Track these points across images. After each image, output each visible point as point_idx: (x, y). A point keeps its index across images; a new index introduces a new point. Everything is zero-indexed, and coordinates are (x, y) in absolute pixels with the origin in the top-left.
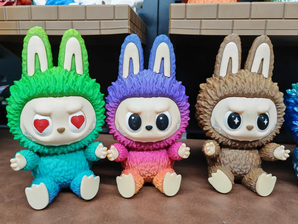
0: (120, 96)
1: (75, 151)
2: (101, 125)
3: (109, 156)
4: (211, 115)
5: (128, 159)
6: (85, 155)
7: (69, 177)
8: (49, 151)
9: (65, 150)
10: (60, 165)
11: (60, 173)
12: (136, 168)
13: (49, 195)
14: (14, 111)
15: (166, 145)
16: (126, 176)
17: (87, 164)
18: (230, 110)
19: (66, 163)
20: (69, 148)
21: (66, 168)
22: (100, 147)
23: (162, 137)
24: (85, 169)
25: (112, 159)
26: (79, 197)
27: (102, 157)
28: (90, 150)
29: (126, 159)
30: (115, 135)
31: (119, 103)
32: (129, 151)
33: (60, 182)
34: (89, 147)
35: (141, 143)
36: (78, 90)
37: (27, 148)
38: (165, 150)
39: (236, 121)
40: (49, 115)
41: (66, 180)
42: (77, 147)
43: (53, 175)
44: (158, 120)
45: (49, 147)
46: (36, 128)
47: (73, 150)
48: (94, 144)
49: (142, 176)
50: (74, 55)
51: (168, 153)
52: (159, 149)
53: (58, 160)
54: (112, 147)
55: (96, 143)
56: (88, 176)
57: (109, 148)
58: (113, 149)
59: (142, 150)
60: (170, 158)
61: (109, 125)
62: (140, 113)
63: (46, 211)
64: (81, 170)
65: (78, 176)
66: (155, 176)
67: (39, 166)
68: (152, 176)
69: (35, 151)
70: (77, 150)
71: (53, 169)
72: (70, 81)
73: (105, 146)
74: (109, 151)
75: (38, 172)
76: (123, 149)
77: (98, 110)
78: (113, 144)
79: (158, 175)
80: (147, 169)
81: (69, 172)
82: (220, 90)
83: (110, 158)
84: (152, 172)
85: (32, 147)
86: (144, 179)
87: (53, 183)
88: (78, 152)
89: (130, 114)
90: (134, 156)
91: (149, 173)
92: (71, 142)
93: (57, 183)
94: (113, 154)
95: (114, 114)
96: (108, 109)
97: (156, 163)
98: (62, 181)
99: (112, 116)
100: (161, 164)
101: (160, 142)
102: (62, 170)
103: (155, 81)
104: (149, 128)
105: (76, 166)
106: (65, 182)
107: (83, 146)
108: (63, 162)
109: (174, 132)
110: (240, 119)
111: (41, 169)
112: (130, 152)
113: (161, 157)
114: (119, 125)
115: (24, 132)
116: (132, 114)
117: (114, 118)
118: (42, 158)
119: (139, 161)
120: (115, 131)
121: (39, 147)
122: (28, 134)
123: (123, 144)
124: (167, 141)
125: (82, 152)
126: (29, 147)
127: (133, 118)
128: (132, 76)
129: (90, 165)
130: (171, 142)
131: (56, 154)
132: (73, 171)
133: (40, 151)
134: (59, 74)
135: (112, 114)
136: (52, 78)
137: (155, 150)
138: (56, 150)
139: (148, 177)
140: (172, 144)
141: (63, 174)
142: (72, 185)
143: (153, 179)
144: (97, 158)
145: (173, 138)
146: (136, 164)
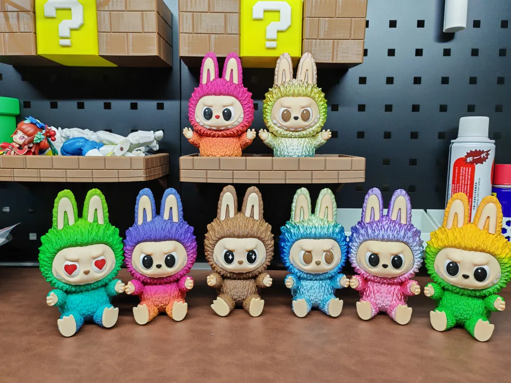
0: (135, 241)
1: (97, 288)
2: (120, 265)
3: (126, 290)
4: (213, 252)
5: (144, 292)
6: (106, 291)
7: (92, 310)
8: (76, 289)
9: (89, 287)
10: (85, 300)
11: (85, 306)
12: (151, 299)
13: (77, 325)
14: (48, 259)
15: (176, 279)
16: (141, 306)
17: (108, 299)
18: (225, 248)
19: (90, 299)
20: (92, 286)
21: (90, 303)
22: (119, 283)
23: (171, 273)
24: (106, 303)
25: (129, 293)
26: (101, 326)
27: (121, 292)
28: (110, 287)
29: (142, 292)
30: (132, 273)
31: (134, 247)
32: (144, 286)
33: (85, 315)
34: (110, 284)
35: (154, 279)
36: (100, 239)
37: (57, 288)
38: (176, 283)
39: (230, 257)
40: (77, 261)
41: (89, 313)
42: (100, 284)
43: (79, 309)
44: (166, 260)
45: (76, 286)
46: (67, 272)
47: (96, 287)
48: (113, 282)
49: (156, 306)
50: (96, 209)
51: (178, 286)
52: (170, 283)
53: (83, 296)
54: (129, 283)
55: (115, 280)
56: (109, 308)
57: (126, 284)
58: (130, 284)
59: (156, 284)
60: (180, 290)
61: (127, 265)
62: (151, 255)
63: (74, 337)
64: (102, 304)
65: (101, 308)
66: (167, 305)
67: (67, 302)
68: (164, 305)
69: (64, 290)
70: (99, 287)
71: (79, 304)
72: (94, 233)
73: (123, 282)
74: (126, 286)
75: (66, 307)
76: (139, 284)
77: (116, 253)
78: (130, 280)
79: (169, 304)
80: (160, 300)
81: (92, 306)
82: (218, 232)
83: (127, 292)
84: (165, 303)
85: (62, 287)
86: (158, 309)
87: (79, 315)
88: (100, 288)
89: (143, 256)
90: (148, 290)
91: (161, 303)
92: (95, 281)
93: (82, 315)
94: (131, 288)
95: (131, 255)
96: (126, 251)
97: (167, 295)
98: (86, 314)
99: (129, 257)
100: (172, 295)
101: (170, 277)
102: (87, 304)
103: (164, 228)
104: (159, 266)
105: (98, 300)
106: (89, 315)
107: (104, 284)
108: (87, 298)
109: (182, 268)
110: (233, 256)
111: (69, 305)
112: (146, 286)
113: (172, 289)
114: (135, 264)
115: (55, 275)
116: (145, 255)
117: (131, 258)
118: (69, 295)
119: (153, 293)
120: (132, 269)
121: (68, 286)
122: (60, 276)
123: (139, 279)
124: (176, 275)
125: (103, 289)
126: (60, 287)
127: (146, 258)
128: (145, 224)
129: (110, 299)
130: (180, 276)
131: (81, 291)
132: (96, 305)
133: (68, 290)
134: (85, 227)
135: (129, 255)
136: (79, 231)
137: (166, 283)
138: (82, 288)
139: (161, 306)
140: (181, 277)
141: (87, 308)
142: (95, 317)
143: (165, 308)
144: (117, 292)
145: (181, 273)
146: (150, 296)
